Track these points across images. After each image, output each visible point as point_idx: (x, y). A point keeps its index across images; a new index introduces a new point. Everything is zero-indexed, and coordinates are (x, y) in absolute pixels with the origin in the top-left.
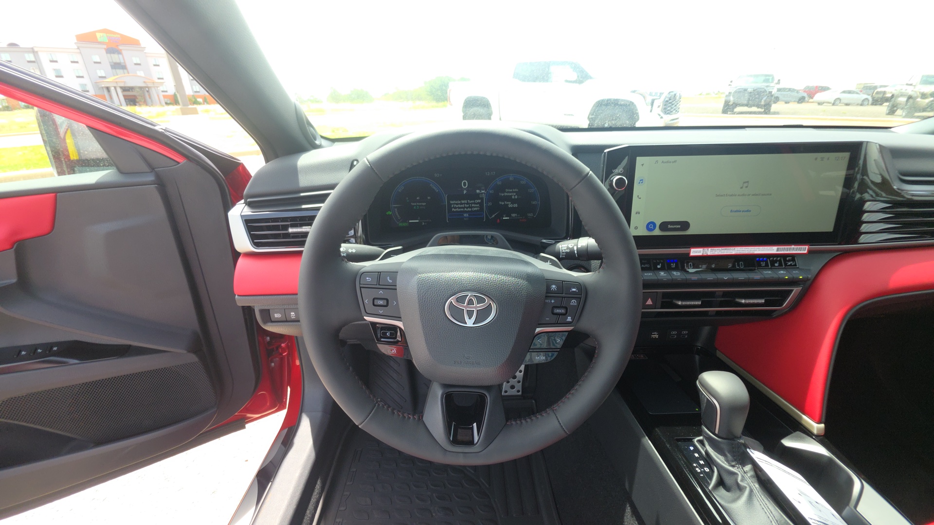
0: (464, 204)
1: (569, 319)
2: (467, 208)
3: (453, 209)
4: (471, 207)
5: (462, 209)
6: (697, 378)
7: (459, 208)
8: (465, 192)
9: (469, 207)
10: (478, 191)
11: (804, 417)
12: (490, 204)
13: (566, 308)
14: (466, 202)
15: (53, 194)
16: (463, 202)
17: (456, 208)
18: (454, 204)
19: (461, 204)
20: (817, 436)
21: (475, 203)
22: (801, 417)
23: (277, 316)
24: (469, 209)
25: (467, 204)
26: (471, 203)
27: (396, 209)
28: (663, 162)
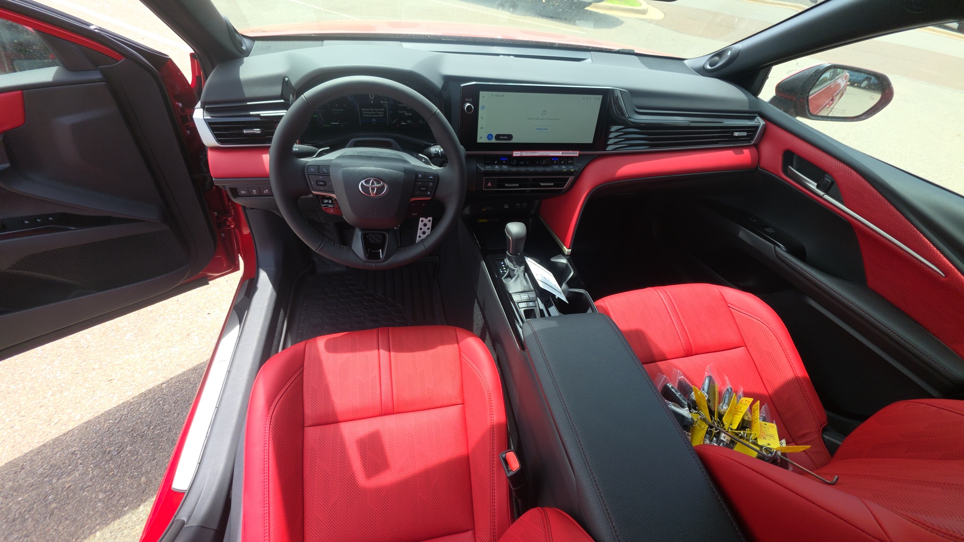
0: (372, 111)
1: (429, 193)
2: (374, 114)
3: (364, 115)
4: (378, 114)
5: (371, 116)
6: (505, 227)
7: (369, 114)
8: (372, 102)
9: (376, 114)
10: (382, 102)
11: (564, 247)
12: (391, 112)
13: (427, 187)
14: (373, 110)
15: (20, 92)
16: (371, 110)
17: (366, 114)
18: (365, 111)
19: (370, 111)
20: (567, 256)
21: (381, 111)
22: (563, 247)
23: (243, 192)
24: (376, 116)
25: (375, 111)
26: (378, 111)
27: (320, 114)
28: (496, 96)
